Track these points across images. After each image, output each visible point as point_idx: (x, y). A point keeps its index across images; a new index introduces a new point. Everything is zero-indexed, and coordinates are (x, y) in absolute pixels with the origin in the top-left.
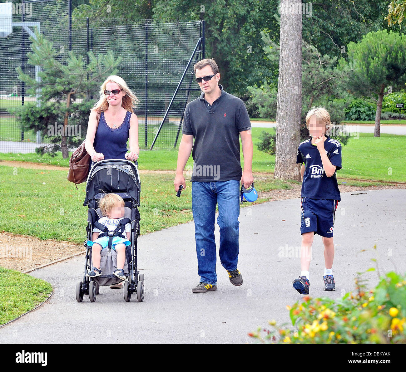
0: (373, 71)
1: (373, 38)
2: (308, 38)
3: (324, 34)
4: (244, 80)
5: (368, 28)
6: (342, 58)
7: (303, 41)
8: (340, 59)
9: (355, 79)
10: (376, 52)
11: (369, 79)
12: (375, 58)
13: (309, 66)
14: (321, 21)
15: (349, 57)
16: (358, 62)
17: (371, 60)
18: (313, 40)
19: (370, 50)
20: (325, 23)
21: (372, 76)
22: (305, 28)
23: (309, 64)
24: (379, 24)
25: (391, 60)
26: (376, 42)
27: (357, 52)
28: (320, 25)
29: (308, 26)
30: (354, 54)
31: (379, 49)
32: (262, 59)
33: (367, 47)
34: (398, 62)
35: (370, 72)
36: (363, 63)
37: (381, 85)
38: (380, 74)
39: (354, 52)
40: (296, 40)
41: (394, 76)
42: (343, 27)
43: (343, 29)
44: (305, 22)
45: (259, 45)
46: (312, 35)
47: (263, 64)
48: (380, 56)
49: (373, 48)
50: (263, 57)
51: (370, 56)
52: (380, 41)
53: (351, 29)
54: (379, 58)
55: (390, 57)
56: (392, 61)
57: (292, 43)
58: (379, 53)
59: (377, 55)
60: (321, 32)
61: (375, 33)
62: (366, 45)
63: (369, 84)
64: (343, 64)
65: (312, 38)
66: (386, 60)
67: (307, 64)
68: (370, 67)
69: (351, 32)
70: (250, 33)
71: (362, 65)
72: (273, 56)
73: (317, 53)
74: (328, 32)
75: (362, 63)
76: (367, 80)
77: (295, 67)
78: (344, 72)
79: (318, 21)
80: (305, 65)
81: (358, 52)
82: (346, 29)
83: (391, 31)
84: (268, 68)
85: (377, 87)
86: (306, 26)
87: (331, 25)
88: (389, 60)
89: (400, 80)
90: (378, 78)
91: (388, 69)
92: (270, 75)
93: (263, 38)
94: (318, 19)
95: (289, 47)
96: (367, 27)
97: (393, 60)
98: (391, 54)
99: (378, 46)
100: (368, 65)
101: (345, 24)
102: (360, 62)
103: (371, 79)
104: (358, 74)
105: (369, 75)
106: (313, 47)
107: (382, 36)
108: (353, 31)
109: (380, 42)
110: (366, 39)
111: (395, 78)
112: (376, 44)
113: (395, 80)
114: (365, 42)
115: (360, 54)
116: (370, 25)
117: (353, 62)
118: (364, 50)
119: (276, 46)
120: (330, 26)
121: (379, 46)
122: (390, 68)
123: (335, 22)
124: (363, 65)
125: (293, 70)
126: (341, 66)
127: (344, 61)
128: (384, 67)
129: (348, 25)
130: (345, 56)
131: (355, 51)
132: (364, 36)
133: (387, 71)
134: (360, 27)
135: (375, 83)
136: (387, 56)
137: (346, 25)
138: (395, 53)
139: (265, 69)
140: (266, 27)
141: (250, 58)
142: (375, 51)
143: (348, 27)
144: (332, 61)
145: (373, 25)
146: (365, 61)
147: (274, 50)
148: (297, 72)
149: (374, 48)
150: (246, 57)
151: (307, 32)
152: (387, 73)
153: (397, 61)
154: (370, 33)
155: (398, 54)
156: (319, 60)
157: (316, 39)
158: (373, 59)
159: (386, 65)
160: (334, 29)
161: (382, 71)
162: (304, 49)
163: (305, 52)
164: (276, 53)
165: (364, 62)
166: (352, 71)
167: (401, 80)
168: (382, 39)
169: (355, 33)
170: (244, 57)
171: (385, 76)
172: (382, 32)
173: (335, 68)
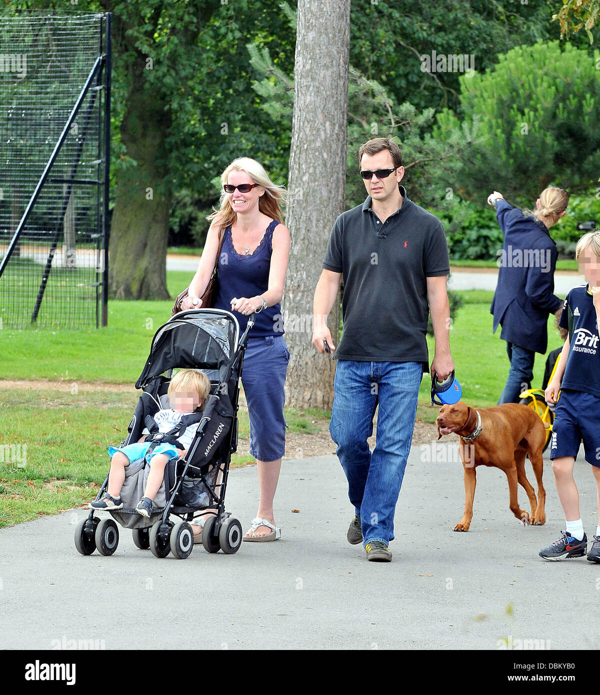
0: (521, 143)
1: (524, 60)
2: (364, 58)
3: (404, 48)
4: (207, 159)
5: (513, 36)
6: (445, 110)
7: (352, 69)
8: (441, 112)
9: (478, 162)
10: (530, 97)
11: (512, 161)
12: (526, 110)
13: (364, 130)
14: (396, 14)
15: (464, 106)
16: (486, 119)
17: (516, 116)
18: (376, 64)
19: (514, 90)
20: (406, 22)
21: (519, 156)
22: (358, 34)
23: (366, 126)
24: (539, 26)
25: (566, 115)
26: (531, 72)
27: (482, 96)
28: (395, 27)
29: (364, 28)
30: (476, 100)
31: (539, 89)
32: (251, 109)
33: (507, 85)
34: (584, 120)
35: (513, 146)
36: (497, 122)
37: (541, 178)
38: (539, 150)
39: (476, 96)
40: (335, 69)
41: (574, 155)
42: (450, 33)
43: (451, 36)
44: (358, 18)
45: (244, 74)
46: (373, 50)
47: (252, 120)
48: (539, 106)
49: (523, 85)
50: (253, 102)
51: (515, 106)
52: (541, 68)
53: (472, 38)
54: (536, 110)
55: (564, 108)
56: (568, 117)
57: (326, 75)
58: (538, 99)
59: (532, 103)
60: (398, 45)
61: (530, 49)
62: (506, 77)
63: (510, 175)
64: (448, 124)
65: (373, 57)
66: (554, 116)
67: (361, 126)
68: (514, 133)
69: (471, 43)
70: (224, 44)
71: (494, 127)
72: (277, 105)
73: (384, 98)
74: (414, 43)
75: (494, 121)
76: (506, 164)
77: (331, 135)
78: (451, 146)
79: (391, 14)
80: (355, 128)
81: (485, 95)
82: (457, 38)
83: (568, 46)
84: (265, 130)
85: (530, 182)
86: (359, 30)
87: (421, 28)
88: (562, 115)
89: (587, 165)
90: (533, 160)
91: (558, 138)
92: (270, 149)
93: (255, 60)
94: (390, 10)
95: (317, 84)
96: (510, 32)
97: (572, 117)
98: (568, 102)
99: (535, 80)
100: (509, 127)
101: (456, 24)
102: (490, 121)
103: (515, 161)
104: (484, 150)
105: (512, 152)
106: (374, 85)
107: (545, 56)
108: (475, 42)
109: (540, 72)
110: (505, 63)
111: (576, 160)
112: (531, 77)
113: (576, 164)
114: (503, 71)
115: (489, 101)
116: (518, 27)
117: (472, 120)
118: (500, 92)
119: (285, 80)
120: (418, 28)
121: (539, 81)
122: (562, 136)
123: (432, 18)
124: (498, 127)
125: (324, 142)
126: (443, 129)
127: (452, 119)
128: (548, 134)
129: (465, 27)
130: (454, 105)
131: (478, 93)
132: (501, 56)
133: (556, 143)
134: (494, 32)
135: (525, 172)
136: (557, 107)
137: (459, 26)
138: (576, 100)
139: (260, 132)
140: (262, 29)
141: (222, 104)
142: (528, 92)
143: (462, 33)
144: (421, 120)
145: (525, 27)
146: (502, 116)
147: (281, 91)
148: (334, 146)
149: (527, 85)
150: (212, 101)
151: (361, 42)
152: (557, 148)
153: (581, 118)
154: (517, 48)
155: (584, 102)
156: (391, 115)
157: (383, 61)
158: (523, 114)
159: (554, 129)
160: (429, 35)
161: (544, 143)
162: (352, 88)
163: (356, 96)
164: (286, 99)
165: (500, 121)
166: (470, 143)
167: (591, 166)
168: (544, 64)
169: (481, 47)
170: (207, 102)
171: (549, 156)
172: (545, 46)
173: (427, 136)
